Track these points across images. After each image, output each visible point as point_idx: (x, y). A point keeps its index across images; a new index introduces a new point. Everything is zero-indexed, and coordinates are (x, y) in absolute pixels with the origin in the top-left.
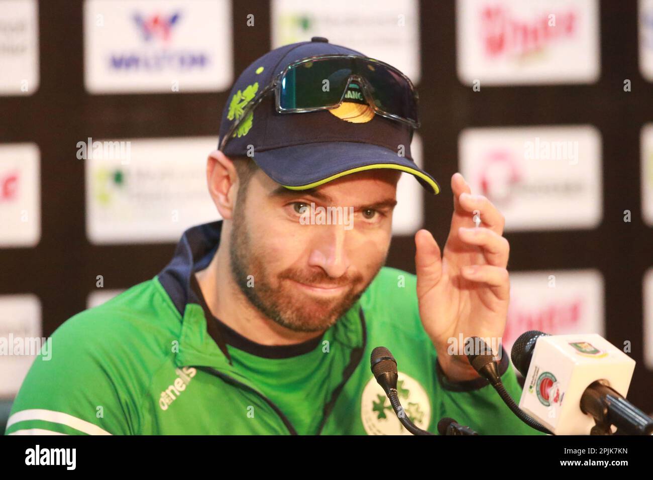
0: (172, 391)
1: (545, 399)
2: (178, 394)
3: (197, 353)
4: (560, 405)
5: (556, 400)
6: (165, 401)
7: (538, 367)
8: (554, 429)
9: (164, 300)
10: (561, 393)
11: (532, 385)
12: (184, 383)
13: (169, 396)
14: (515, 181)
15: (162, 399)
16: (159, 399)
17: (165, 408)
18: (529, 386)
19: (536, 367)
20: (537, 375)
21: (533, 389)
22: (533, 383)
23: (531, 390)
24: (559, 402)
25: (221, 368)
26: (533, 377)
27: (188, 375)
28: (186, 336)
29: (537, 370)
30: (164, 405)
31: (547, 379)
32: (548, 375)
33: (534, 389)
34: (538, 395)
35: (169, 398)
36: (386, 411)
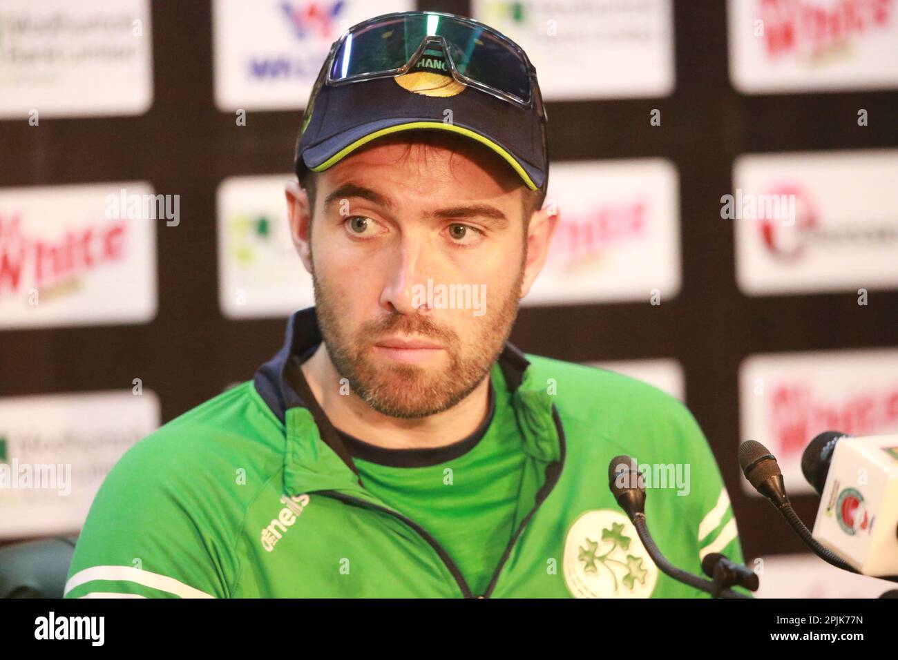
0: (277, 528)
1: (849, 524)
2: (285, 530)
3: (313, 474)
4: (870, 533)
5: (863, 527)
6: (268, 539)
7: (838, 481)
8: (862, 566)
9: (260, 410)
10: (870, 517)
11: (831, 506)
12: (294, 515)
13: (272, 535)
14: (809, 223)
15: (263, 539)
16: (260, 539)
17: (270, 549)
19: (835, 481)
20: (837, 493)
21: (831, 511)
22: (832, 503)
23: (829, 513)
24: (867, 529)
25: (347, 490)
26: (832, 495)
27: (299, 504)
28: (294, 453)
29: (837, 485)
30: (267, 545)
31: (851, 498)
32: (852, 492)
33: (834, 511)
34: (838, 519)
35: (273, 537)
36: (597, 562)
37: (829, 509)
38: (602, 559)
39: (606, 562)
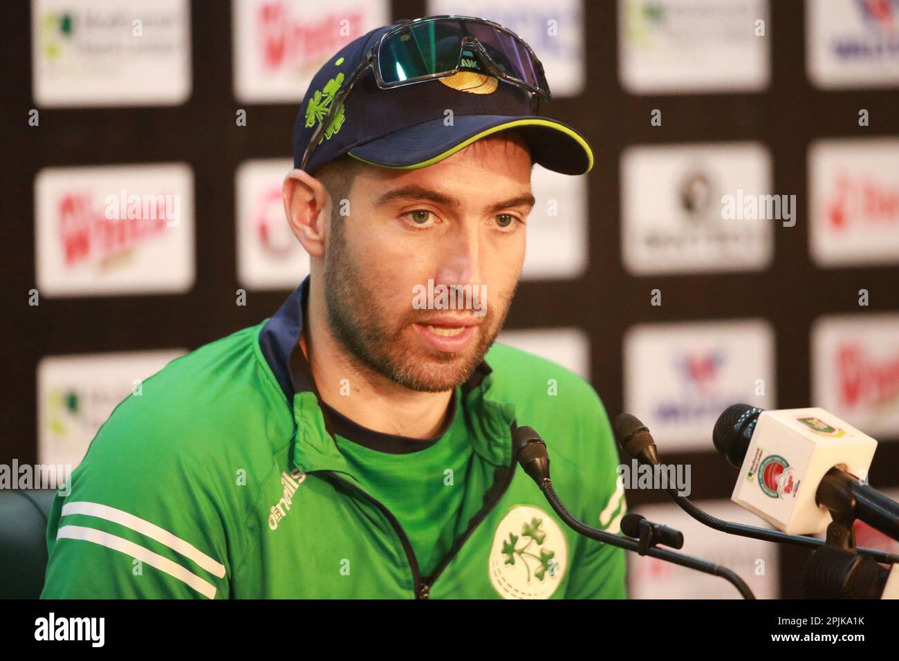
0: (283, 506)
1: (772, 489)
2: (288, 508)
4: (794, 496)
5: (787, 490)
6: (274, 518)
7: (761, 449)
8: (785, 526)
10: (795, 481)
11: (752, 472)
13: (279, 512)
15: (272, 516)
16: (268, 517)
17: (273, 528)
18: (747, 473)
19: (758, 450)
20: (759, 460)
21: (753, 476)
22: (754, 469)
23: (751, 478)
24: (792, 493)
26: (754, 462)
27: (297, 481)
28: (305, 431)
29: (759, 453)
30: (273, 524)
31: (775, 464)
32: (775, 458)
33: (755, 477)
34: (760, 483)
35: (279, 514)
36: (515, 555)
37: (750, 474)
38: (521, 552)
39: (523, 555)
